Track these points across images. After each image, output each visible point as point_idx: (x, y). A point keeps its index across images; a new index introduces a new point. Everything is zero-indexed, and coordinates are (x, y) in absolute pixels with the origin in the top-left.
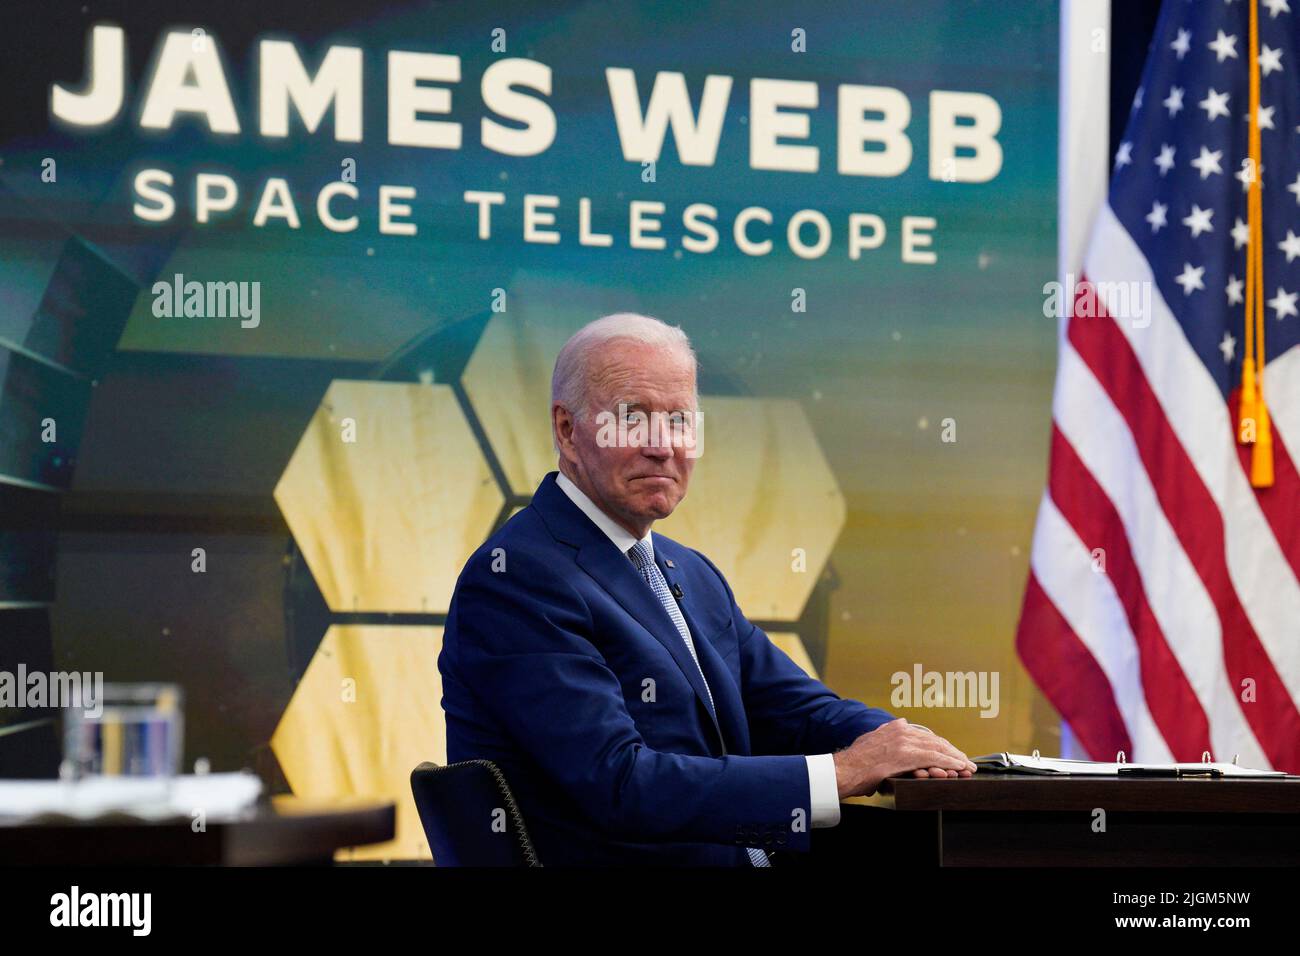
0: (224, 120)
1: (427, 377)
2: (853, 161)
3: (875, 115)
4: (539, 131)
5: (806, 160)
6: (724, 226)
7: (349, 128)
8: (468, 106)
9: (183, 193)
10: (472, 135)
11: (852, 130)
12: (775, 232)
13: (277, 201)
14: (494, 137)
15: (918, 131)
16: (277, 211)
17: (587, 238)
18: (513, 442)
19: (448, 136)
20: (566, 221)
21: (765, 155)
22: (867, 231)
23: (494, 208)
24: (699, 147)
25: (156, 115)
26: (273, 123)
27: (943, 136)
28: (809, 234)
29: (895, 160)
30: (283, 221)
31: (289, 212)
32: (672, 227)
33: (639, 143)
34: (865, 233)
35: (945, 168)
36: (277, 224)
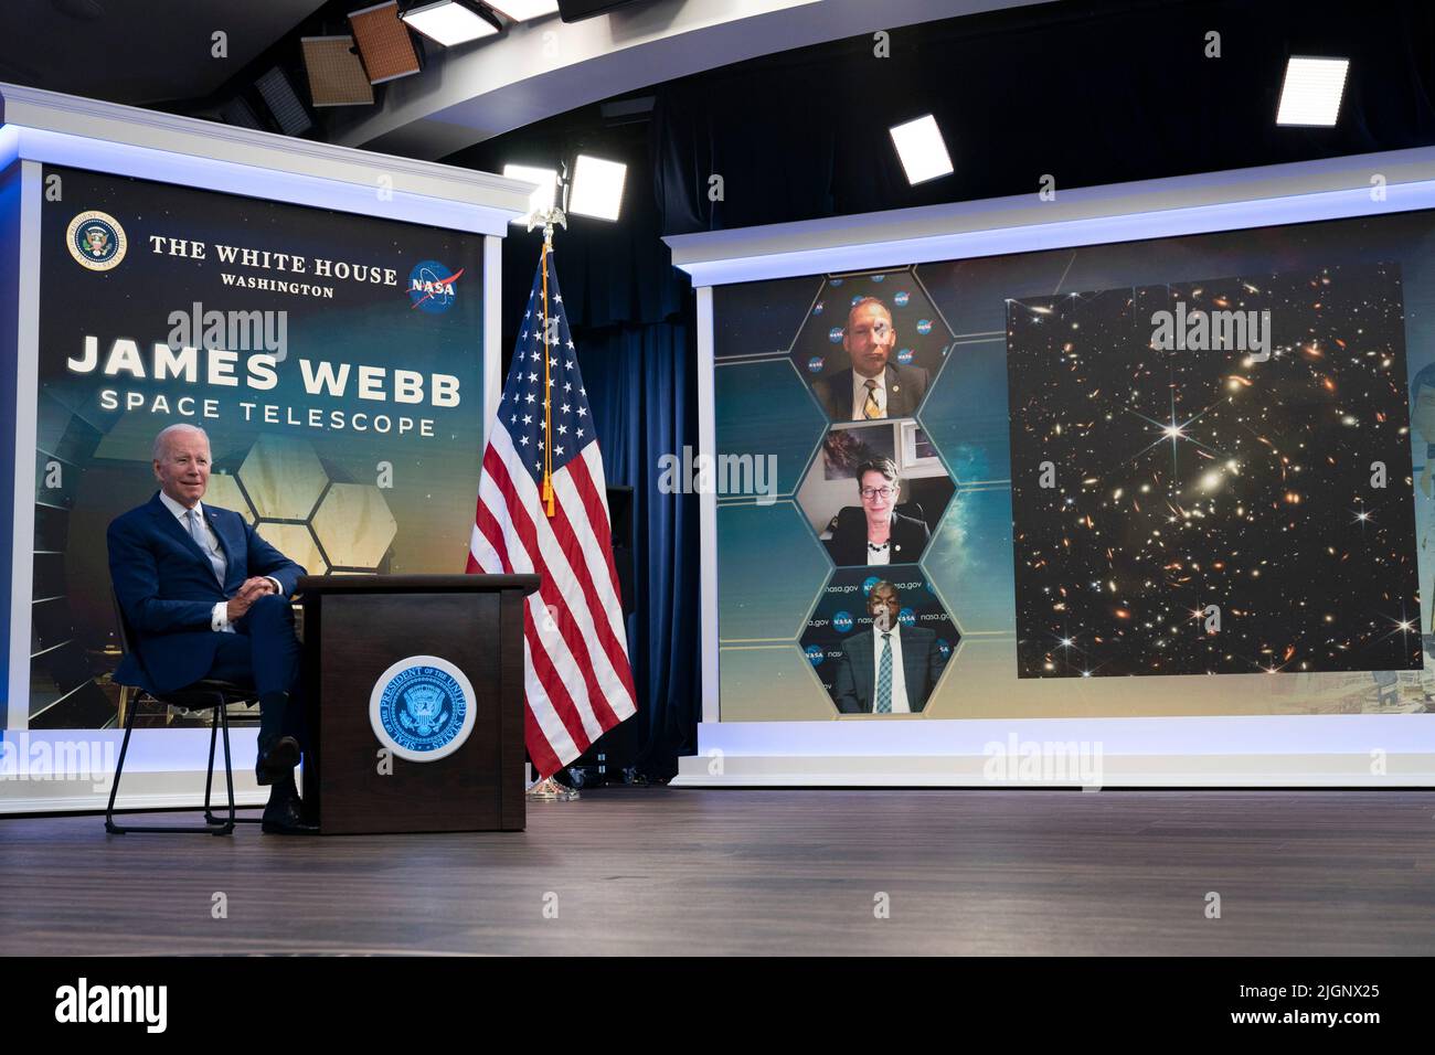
0: (139, 371)
1: (223, 472)
2: (400, 397)
3: (409, 381)
4: (272, 381)
5: (381, 396)
6: (348, 420)
7: (192, 377)
8: (241, 370)
9: (122, 399)
10: (243, 381)
11: (400, 386)
12: (369, 422)
13: (161, 403)
14: (252, 382)
15: (427, 388)
16: (161, 407)
17: (290, 422)
18: (259, 498)
19: (234, 382)
20: (282, 415)
21: (364, 393)
22: (406, 424)
23: (251, 408)
24: (338, 389)
25: (111, 369)
26: (160, 374)
27: (437, 390)
28: (382, 424)
29: (418, 397)
30: (164, 411)
31: (165, 407)
32: (326, 419)
33: (313, 387)
34: (405, 424)
35: (437, 401)
36: (160, 412)
